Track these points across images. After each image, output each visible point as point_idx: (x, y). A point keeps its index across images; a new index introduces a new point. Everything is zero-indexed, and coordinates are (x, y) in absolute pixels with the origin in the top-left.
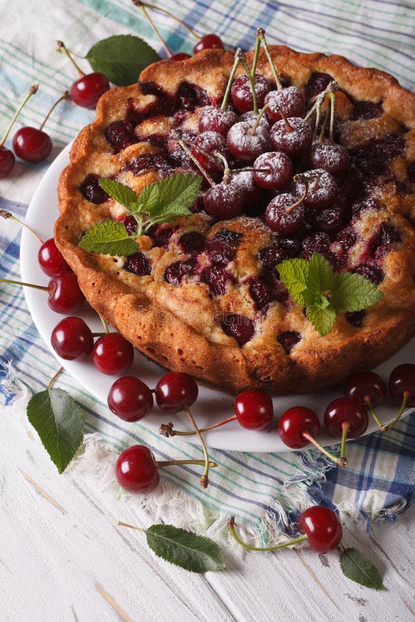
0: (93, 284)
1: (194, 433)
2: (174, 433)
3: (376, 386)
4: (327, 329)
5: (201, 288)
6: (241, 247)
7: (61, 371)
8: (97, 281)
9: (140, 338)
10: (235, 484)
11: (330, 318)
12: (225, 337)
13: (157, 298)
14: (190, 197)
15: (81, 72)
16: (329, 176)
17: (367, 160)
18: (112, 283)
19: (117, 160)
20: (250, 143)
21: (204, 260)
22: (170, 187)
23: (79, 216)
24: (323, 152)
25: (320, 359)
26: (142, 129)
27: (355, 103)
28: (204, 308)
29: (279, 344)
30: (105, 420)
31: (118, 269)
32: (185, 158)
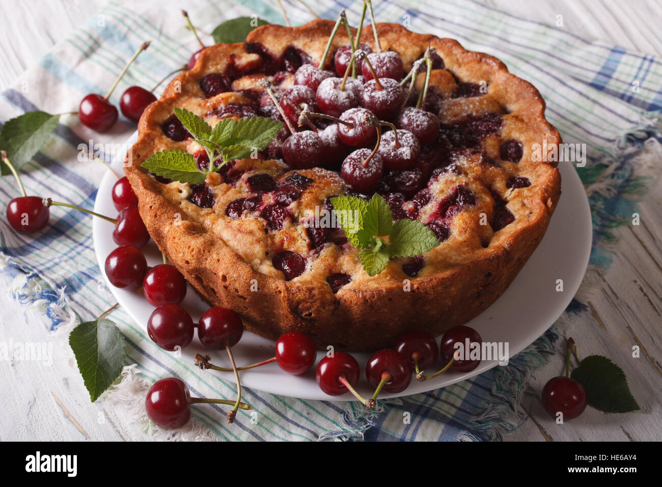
0: (151, 207)
1: (232, 371)
2: (209, 367)
3: (428, 346)
4: (376, 270)
5: (259, 221)
6: (308, 191)
7: (116, 307)
8: (155, 204)
9: (187, 262)
10: (268, 431)
11: (382, 261)
12: (273, 270)
13: (213, 228)
14: (266, 139)
15: (201, 44)
16: (412, 137)
17: (460, 134)
18: (169, 208)
19: (205, 105)
20: (337, 97)
21: (269, 199)
22: (249, 128)
23: (154, 148)
24: (411, 114)
25: (364, 298)
26: (239, 84)
27: (460, 84)
28: (256, 240)
29: (326, 283)
30: (149, 356)
31: (181, 199)
32: (275, 113)
